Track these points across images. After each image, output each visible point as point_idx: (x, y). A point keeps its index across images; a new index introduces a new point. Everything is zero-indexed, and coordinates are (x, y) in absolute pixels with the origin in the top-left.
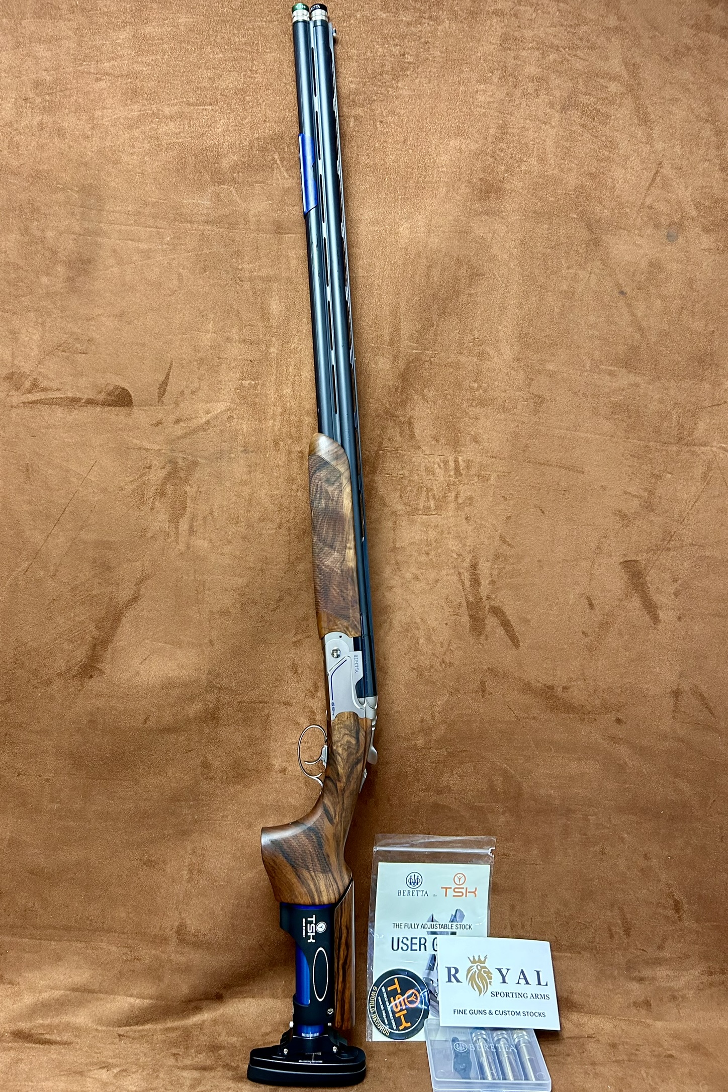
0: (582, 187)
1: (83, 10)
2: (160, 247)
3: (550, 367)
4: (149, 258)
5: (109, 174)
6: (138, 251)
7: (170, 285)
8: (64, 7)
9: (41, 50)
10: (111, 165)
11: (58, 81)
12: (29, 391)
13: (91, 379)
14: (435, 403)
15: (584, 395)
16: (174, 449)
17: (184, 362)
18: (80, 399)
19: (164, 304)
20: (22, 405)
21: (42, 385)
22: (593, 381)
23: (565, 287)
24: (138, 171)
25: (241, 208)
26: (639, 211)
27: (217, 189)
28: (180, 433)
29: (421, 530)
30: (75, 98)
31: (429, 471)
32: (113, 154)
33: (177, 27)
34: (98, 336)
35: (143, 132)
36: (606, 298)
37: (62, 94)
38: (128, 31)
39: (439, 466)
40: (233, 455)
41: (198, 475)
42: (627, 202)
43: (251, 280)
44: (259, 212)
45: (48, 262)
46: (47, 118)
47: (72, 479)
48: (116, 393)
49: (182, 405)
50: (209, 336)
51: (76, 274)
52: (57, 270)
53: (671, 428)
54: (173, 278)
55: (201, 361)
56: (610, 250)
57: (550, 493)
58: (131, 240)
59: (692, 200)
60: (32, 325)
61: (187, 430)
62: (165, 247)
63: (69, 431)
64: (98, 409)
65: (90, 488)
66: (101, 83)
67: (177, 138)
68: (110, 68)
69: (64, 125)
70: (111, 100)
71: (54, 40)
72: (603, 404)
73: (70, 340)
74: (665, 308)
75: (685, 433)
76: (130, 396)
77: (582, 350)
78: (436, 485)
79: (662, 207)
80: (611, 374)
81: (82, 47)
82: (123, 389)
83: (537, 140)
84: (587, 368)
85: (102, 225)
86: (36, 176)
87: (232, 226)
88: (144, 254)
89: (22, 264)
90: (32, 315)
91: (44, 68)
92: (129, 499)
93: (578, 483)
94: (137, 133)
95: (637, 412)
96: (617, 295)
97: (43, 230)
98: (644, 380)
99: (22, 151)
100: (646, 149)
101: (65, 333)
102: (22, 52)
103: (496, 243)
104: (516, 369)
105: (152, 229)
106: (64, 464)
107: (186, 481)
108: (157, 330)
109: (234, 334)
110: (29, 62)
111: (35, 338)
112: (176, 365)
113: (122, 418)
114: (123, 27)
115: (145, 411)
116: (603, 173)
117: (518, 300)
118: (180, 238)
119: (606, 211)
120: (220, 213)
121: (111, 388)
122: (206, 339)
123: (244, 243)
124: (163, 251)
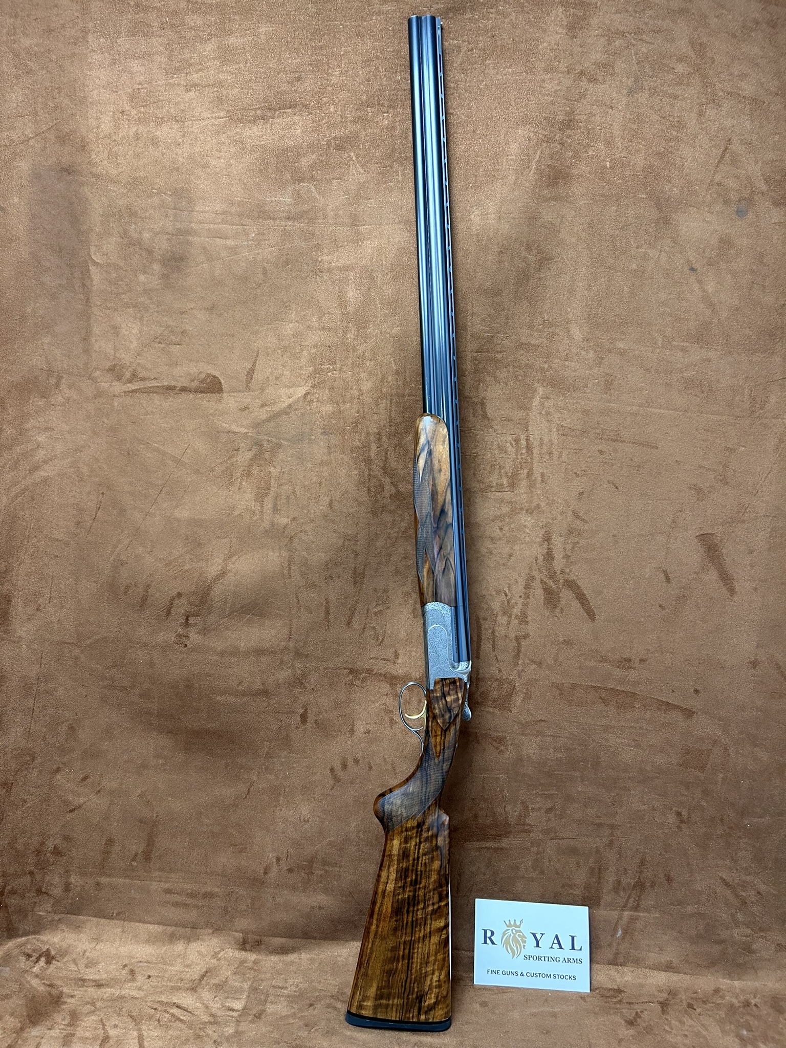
1: (173, 26)
2: (246, 243)
3: (620, 345)
4: (236, 254)
5: (199, 178)
6: (227, 248)
7: (256, 279)
8: (156, 24)
9: (135, 66)
10: (200, 169)
11: (152, 94)
12: (130, 381)
13: (185, 369)
14: (506, 384)
15: (657, 371)
16: (260, 431)
17: (269, 350)
18: (175, 387)
19: (250, 297)
20: (123, 394)
21: (141, 375)
22: (665, 357)
23: (634, 266)
24: (225, 173)
25: (320, 203)
26: (708, 189)
27: (297, 187)
28: (264, 417)
29: (494, 507)
30: (167, 108)
31: (502, 449)
32: (202, 159)
33: (258, 36)
34: (191, 329)
35: (229, 137)
36: (676, 276)
37: (155, 105)
38: (213, 43)
39: (511, 444)
40: (313, 437)
41: (281, 456)
42: (696, 179)
43: (329, 270)
44: (336, 206)
45: (145, 262)
46: (141, 129)
47: (168, 462)
48: (208, 380)
49: (267, 391)
50: (291, 325)
51: (170, 271)
52: (153, 269)
53: (743, 401)
54: (258, 272)
55: (285, 349)
56: (680, 228)
57: (624, 469)
58: (219, 237)
59: (763, 175)
60: (132, 320)
61: (272, 414)
62: (250, 242)
63: (166, 417)
64: (191, 396)
65: (184, 470)
66: (191, 93)
67: (260, 141)
68: (198, 79)
69: (157, 134)
70: (199, 108)
71: (147, 56)
72: (676, 380)
73: (166, 333)
74: (735, 283)
75: (757, 406)
76: (220, 383)
77: (654, 327)
78: (508, 463)
79: (731, 183)
80: (683, 349)
81: (172, 61)
82: (214, 377)
83: (603, 125)
84: (659, 345)
85: (192, 225)
86: (134, 183)
87: (312, 221)
88: (230, 251)
89: (121, 263)
90: (131, 310)
91: (138, 82)
92: (219, 480)
93: (652, 459)
94: (223, 138)
95: (710, 385)
96: (688, 272)
97: (140, 232)
98: (717, 354)
99: (121, 160)
100: (714, 127)
101: (161, 326)
102: (118, 69)
103: (564, 227)
104: (585, 349)
105: (238, 227)
106: (161, 447)
107: (270, 462)
108: (244, 321)
109: (314, 322)
110: (125, 76)
111: (134, 332)
112: (262, 353)
113: (213, 403)
114: (209, 39)
115: (234, 396)
116: (671, 152)
117: (586, 282)
118: (264, 234)
119: (675, 189)
120: (301, 209)
121: (203, 376)
122: (289, 328)
123: (323, 236)
124: (248, 247)
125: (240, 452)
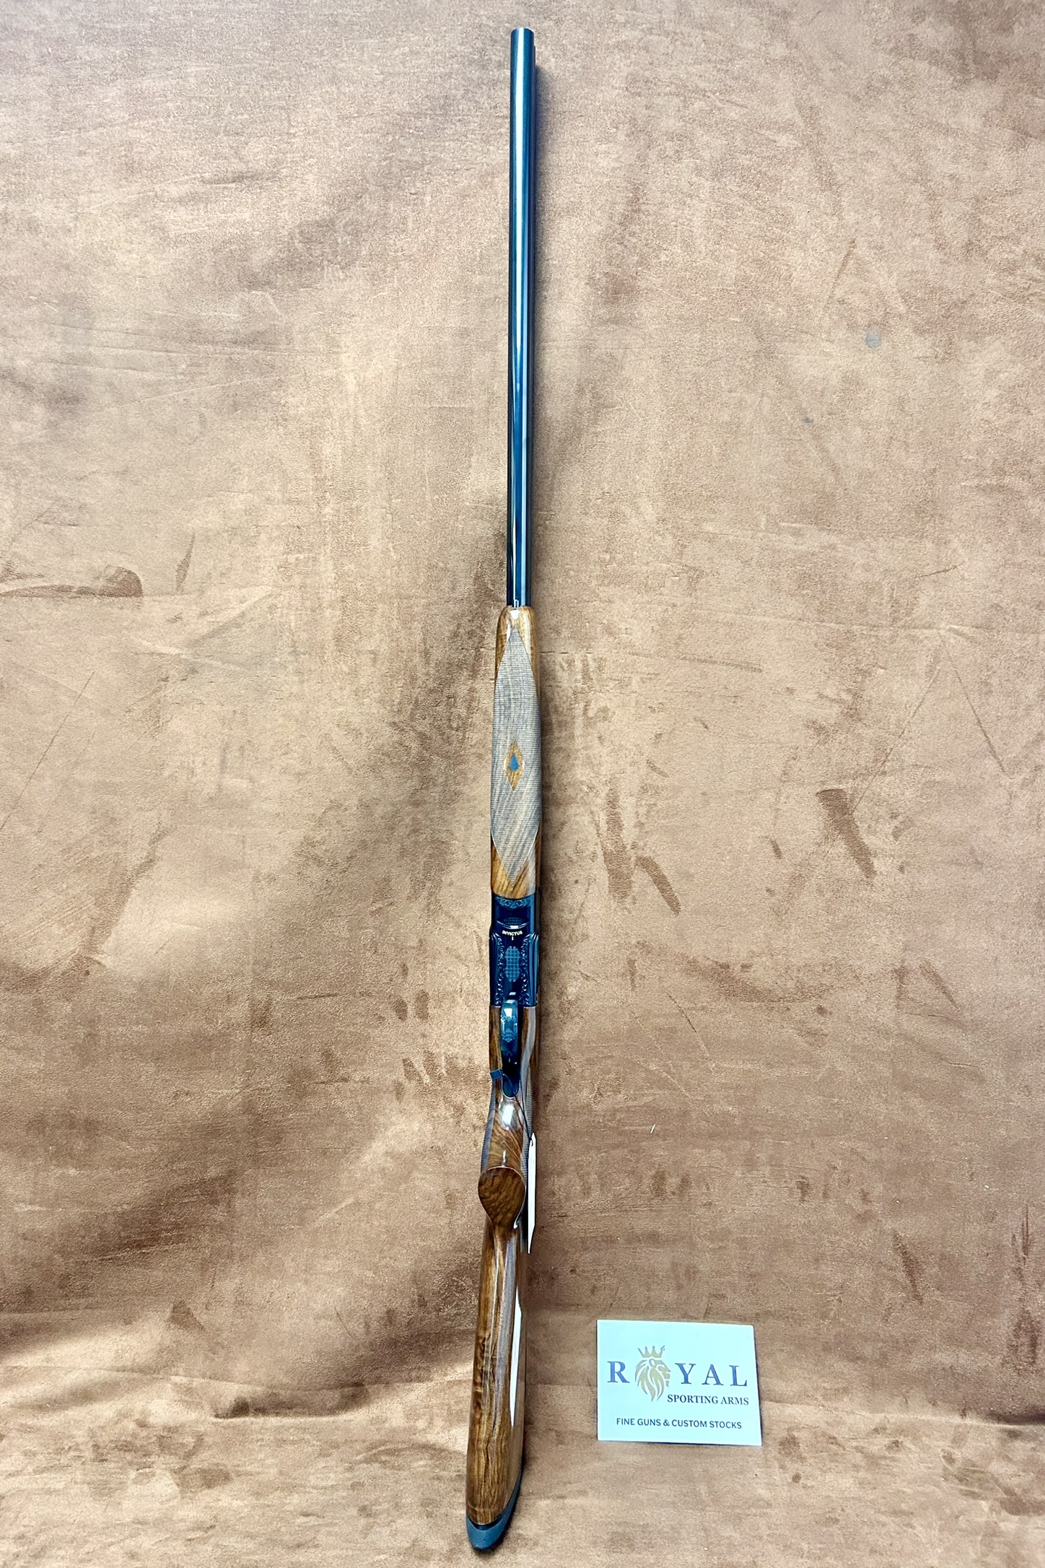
0: (746, 278)
1: (58, 60)
2: (173, 378)
3: (709, 527)
4: (159, 393)
5: (99, 279)
6: (144, 384)
7: (189, 431)
8: (33, 56)
9: (3, 116)
10: (102, 267)
11: (27, 157)
12: (1, 579)
13: (84, 561)
15: (759, 564)
16: (198, 652)
17: (210, 533)
18: (70, 587)
19: (181, 456)
21: (18, 570)
22: (770, 544)
23: (726, 418)
24: (139, 274)
25: (282, 321)
26: (826, 308)
27: (247, 296)
28: (205, 631)
30: (51, 178)
31: (550, 674)
32: (103, 253)
33: (185, 78)
34: (93, 502)
35: (143, 222)
36: (785, 429)
37: (33, 173)
38: (119, 87)
39: (562, 667)
40: (277, 659)
41: (230, 688)
42: (810, 296)
43: (297, 418)
44: (307, 327)
45: (20, 402)
47: (63, 698)
48: (119, 579)
49: (209, 593)
50: (242, 497)
51: (60, 417)
52: (33, 413)
53: (881, 604)
54: (192, 420)
55: (234, 531)
56: (789, 363)
57: (716, 701)
58: (132, 369)
59: (899, 291)
60: (2, 489)
61: (216, 626)
62: (180, 377)
63: (53, 632)
64: (95, 601)
65: (86, 710)
66: (86, 158)
67: (189, 228)
68: (97, 137)
70: (99, 180)
71: (19, 102)
72: (786, 575)
73: (55, 508)
74: (868, 438)
75: (902, 611)
76: (138, 581)
77: (754, 502)
78: (558, 693)
79: (857, 301)
80: (797, 533)
82: (129, 572)
83: (680, 220)
84: (763, 527)
85: (91, 349)
86: (1, 285)
87: (270, 347)
88: (150, 388)
92: (140, 724)
93: (754, 686)
94: (135, 222)
95: (834, 584)
96: (801, 424)
98: (842, 539)
100: (832, 223)
101: (47, 498)
104: (661, 533)
105: (161, 353)
106: (51, 677)
107: (215, 698)
108: (173, 492)
109: (275, 492)
111: (6, 506)
112: (201, 538)
113: (129, 612)
114: (113, 81)
115: (160, 602)
116: (774, 258)
117: (661, 439)
118: (199, 365)
119: (780, 309)
120: (252, 329)
121: (112, 571)
122: (238, 502)
123: (287, 369)
124: (177, 383)
125: (169, 684)
